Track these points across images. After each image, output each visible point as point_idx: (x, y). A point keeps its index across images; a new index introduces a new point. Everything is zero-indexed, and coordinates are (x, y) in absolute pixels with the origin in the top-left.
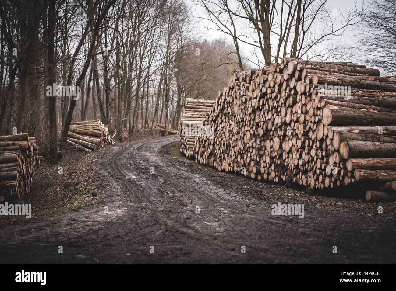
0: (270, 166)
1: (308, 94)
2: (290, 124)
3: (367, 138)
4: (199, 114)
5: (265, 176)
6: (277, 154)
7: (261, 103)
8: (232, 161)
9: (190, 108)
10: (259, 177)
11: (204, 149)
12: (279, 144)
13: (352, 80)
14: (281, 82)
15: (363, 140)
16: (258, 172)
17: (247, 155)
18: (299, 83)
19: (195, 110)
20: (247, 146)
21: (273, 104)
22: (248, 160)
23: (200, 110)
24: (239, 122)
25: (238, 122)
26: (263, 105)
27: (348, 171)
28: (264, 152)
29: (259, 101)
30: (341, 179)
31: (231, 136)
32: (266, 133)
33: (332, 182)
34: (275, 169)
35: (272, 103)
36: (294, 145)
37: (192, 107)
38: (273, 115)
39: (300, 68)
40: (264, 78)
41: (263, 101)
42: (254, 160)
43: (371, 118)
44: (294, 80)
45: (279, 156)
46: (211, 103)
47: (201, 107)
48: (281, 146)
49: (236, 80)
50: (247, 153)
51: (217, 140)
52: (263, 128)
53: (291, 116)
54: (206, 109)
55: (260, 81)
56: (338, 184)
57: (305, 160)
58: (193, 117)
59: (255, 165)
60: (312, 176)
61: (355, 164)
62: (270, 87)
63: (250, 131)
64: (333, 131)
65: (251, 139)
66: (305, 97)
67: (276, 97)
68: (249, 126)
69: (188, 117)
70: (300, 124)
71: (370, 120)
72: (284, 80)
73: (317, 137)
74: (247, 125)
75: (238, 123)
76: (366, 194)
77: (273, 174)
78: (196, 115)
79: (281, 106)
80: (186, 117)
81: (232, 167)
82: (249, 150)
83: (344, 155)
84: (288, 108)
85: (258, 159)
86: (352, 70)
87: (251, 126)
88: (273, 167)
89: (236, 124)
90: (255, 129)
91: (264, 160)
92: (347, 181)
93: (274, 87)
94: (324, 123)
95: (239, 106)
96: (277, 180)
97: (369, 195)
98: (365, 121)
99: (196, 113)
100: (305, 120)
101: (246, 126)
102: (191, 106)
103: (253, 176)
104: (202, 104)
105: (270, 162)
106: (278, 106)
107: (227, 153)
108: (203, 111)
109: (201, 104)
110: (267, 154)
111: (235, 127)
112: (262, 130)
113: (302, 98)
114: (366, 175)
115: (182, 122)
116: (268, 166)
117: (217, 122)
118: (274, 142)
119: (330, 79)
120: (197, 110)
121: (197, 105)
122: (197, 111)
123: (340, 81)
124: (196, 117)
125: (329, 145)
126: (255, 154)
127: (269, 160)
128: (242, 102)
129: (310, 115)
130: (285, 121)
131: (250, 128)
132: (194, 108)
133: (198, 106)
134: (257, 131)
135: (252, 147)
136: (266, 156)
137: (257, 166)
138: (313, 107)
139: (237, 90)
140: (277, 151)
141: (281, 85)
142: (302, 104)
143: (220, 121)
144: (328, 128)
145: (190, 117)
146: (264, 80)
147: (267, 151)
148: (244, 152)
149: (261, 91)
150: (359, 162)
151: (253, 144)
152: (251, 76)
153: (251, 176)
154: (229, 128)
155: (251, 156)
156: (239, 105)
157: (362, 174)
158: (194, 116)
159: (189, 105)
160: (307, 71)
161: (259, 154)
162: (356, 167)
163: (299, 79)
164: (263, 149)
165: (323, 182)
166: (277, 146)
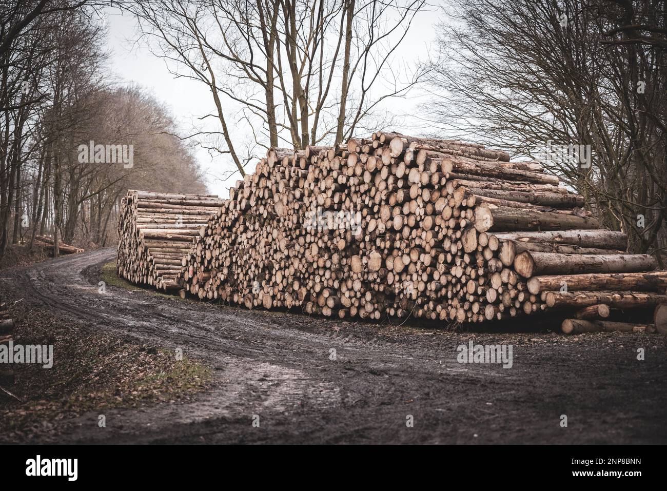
0: (363, 295)
1: (436, 187)
2: (401, 231)
3: (545, 248)
4: (163, 217)
5: (354, 312)
6: (378, 276)
7: (336, 200)
8: (279, 291)
9: (146, 207)
10: (342, 314)
11: (205, 275)
12: (380, 261)
13: (492, 167)
14: (376, 169)
15: (540, 251)
16: (338, 306)
17: (314, 280)
18: (414, 170)
19: (155, 210)
20: (315, 266)
21: (363, 202)
22: (318, 288)
23: (163, 210)
24: (290, 230)
25: (287, 229)
26: (341, 202)
27: (531, 294)
28: (349, 275)
29: (332, 197)
30: (518, 305)
31: (272, 252)
32: (351, 245)
33: (500, 311)
34: (372, 299)
35: (360, 199)
36: (414, 261)
37: (150, 205)
38: (364, 218)
39: (416, 148)
40: (340, 161)
41: (341, 196)
42: (328, 287)
43: (536, 221)
44: (402, 165)
45: (382, 280)
46: (179, 199)
47: (164, 205)
48: (383, 265)
49: (276, 163)
50: (314, 277)
51: (237, 258)
52: (345, 238)
53: (403, 219)
54: (173, 208)
55: (332, 165)
56: (513, 313)
57: (440, 283)
58: (156, 222)
59: (330, 295)
60: (459, 306)
61: (543, 284)
62: (354, 175)
63: (317, 243)
64: (498, 239)
65: (320, 255)
66: (430, 192)
67: (369, 190)
68: (315, 235)
69: (147, 223)
70: (423, 230)
71: (535, 223)
72: (384, 165)
73: (465, 249)
74: (310, 233)
75: (288, 231)
76: (563, 323)
77: (369, 308)
78: (159, 218)
79: (380, 205)
80: (144, 222)
81: (280, 300)
82: (316, 273)
83: (524, 272)
84: (393, 207)
85: (336, 285)
86: (476, 152)
87: (319, 235)
88: (368, 296)
89: (284, 233)
90: (329, 240)
91: (350, 287)
92: (528, 308)
93: (362, 175)
94: (479, 229)
95: (287, 205)
96: (377, 315)
97: (568, 325)
98: (530, 226)
99: (157, 215)
100: (434, 225)
101: (308, 236)
102: (147, 203)
103: (327, 312)
104: (165, 201)
105: (362, 290)
106: (374, 205)
107: (265, 279)
108: (169, 213)
109: (163, 201)
110: (355, 277)
111: (280, 237)
112: (343, 240)
113: (423, 193)
114: (562, 297)
115: (138, 232)
116: (359, 295)
117: (234, 230)
118: (369, 258)
119: (467, 165)
120: (158, 210)
121: (156, 202)
122: (159, 212)
123: (479, 169)
124: (160, 223)
125: (490, 259)
126: (331, 277)
127: (360, 286)
128: (294, 198)
129: (444, 217)
130: (392, 226)
131: (317, 239)
132: (152, 207)
133: (159, 204)
134: (332, 243)
135: (325, 268)
136: (353, 281)
137: (335, 297)
138: (452, 204)
139: (278, 178)
140: (377, 272)
141: (376, 173)
142: (423, 201)
143: (242, 228)
144: (487, 236)
145: (151, 222)
146: (340, 164)
147: (354, 273)
148: (306, 276)
149: (336, 181)
150: (548, 282)
151: (325, 262)
152: (310, 158)
153: (322, 313)
154: (266, 240)
155: (321, 281)
156: (288, 202)
157: (558, 297)
158: (156, 220)
159: (143, 203)
160: (427, 154)
161: (337, 278)
162: (544, 288)
163: (413, 164)
164: (346, 269)
165: (481, 312)
166: (376, 265)
